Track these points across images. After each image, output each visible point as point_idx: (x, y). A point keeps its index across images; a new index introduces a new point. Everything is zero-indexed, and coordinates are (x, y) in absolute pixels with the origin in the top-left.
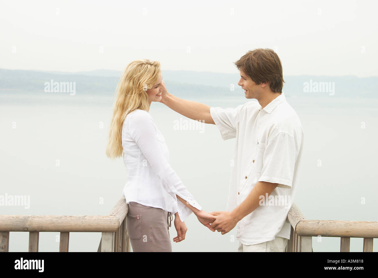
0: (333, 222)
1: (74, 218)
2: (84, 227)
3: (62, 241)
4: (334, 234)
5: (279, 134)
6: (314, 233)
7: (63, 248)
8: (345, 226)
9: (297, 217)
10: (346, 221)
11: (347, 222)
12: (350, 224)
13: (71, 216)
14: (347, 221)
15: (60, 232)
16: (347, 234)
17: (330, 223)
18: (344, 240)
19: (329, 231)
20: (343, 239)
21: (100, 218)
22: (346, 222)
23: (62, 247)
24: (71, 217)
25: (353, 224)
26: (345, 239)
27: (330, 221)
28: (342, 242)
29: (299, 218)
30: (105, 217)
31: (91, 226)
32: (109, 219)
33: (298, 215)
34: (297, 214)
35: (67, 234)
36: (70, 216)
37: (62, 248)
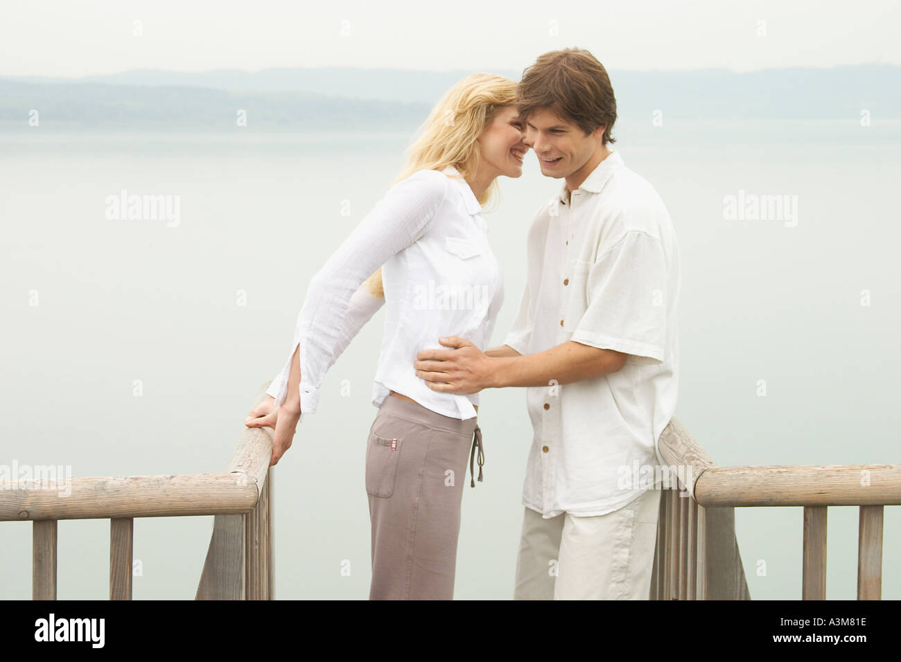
0: (785, 470)
1: (144, 484)
2: (171, 504)
3: (115, 540)
4: (788, 499)
5: (626, 235)
6: (739, 500)
7: (119, 559)
8: (815, 480)
9: (693, 459)
10: (816, 466)
11: (820, 469)
12: (828, 473)
13: (136, 479)
14: (818, 466)
15: (110, 519)
16: (819, 499)
17: (779, 472)
18: (814, 513)
19: (777, 492)
20: (810, 510)
21: (208, 481)
22: (817, 469)
23: (116, 556)
24: (137, 481)
25: (834, 473)
26: (816, 510)
27: (778, 467)
28: (809, 518)
29: (698, 462)
30: (222, 477)
31: (187, 501)
32: (232, 481)
33: (694, 453)
34: (692, 449)
35: (129, 523)
36: (133, 477)
37: (118, 557)
